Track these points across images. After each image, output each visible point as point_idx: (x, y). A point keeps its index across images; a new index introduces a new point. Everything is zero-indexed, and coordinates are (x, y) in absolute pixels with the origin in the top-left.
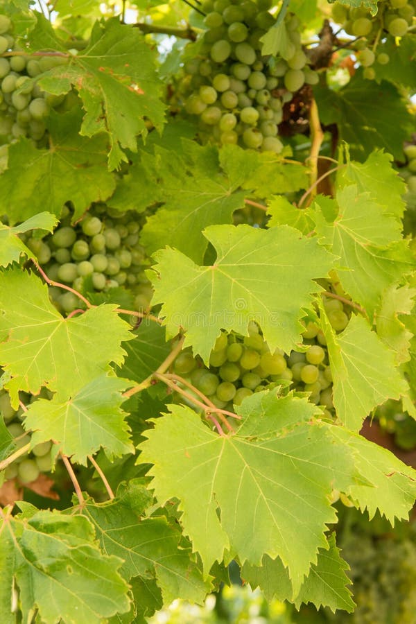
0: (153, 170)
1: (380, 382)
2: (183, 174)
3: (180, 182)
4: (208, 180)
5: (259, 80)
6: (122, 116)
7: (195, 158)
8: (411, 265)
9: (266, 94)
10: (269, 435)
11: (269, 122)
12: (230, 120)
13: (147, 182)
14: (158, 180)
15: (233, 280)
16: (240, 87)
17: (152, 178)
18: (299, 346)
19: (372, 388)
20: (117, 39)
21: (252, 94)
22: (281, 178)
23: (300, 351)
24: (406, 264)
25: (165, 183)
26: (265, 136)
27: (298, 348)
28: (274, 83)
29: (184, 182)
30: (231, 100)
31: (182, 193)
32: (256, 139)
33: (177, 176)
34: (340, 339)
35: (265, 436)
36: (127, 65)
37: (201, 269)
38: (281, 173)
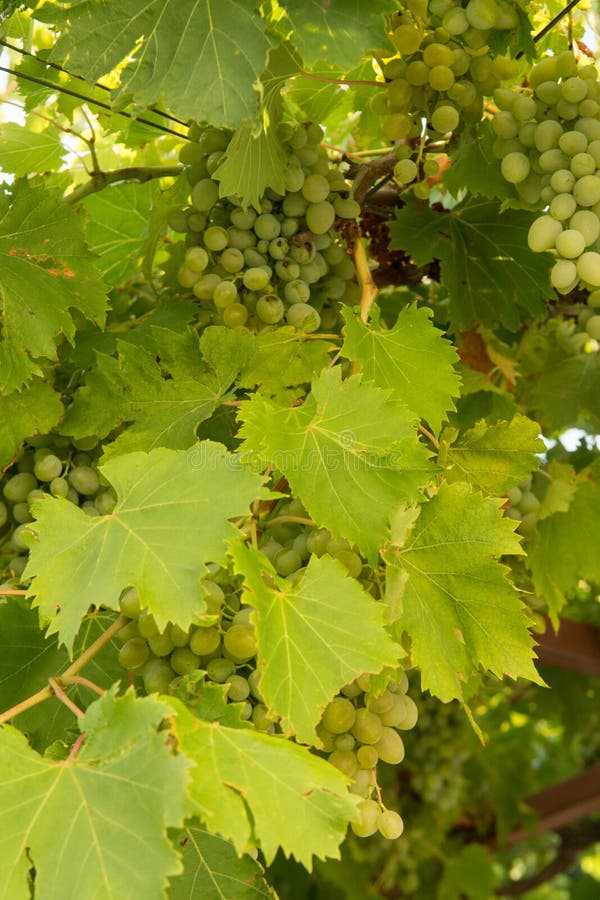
0: (116, 375)
1: (354, 650)
2: (158, 377)
3: (153, 388)
4: (190, 382)
5: (269, 226)
6: (32, 313)
7: (172, 351)
8: (427, 472)
9: (279, 244)
10: (113, 755)
11: (294, 282)
12: (228, 289)
13: (110, 395)
14: (124, 389)
15: (131, 531)
16: (245, 240)
17: (116, 388)
18: (202, 618)
19: (339, 661)
20: (30, 207)
21: (262, 246)
22: (298, 363)
23: (203, 625)
24: (420, 472)
25: (133, 393)
26: (288, 304)
27: (201, 621)
28: (292, 226)
29: (159, 389)
30: (233, 260)
31: (157, 404)
32: (273, 310)
33: (150, 380)
34: (296, 595)
35: (109, 758)
36: (47, 240)
37: (93, 521)
38: (299, 356)
